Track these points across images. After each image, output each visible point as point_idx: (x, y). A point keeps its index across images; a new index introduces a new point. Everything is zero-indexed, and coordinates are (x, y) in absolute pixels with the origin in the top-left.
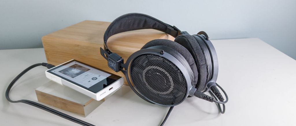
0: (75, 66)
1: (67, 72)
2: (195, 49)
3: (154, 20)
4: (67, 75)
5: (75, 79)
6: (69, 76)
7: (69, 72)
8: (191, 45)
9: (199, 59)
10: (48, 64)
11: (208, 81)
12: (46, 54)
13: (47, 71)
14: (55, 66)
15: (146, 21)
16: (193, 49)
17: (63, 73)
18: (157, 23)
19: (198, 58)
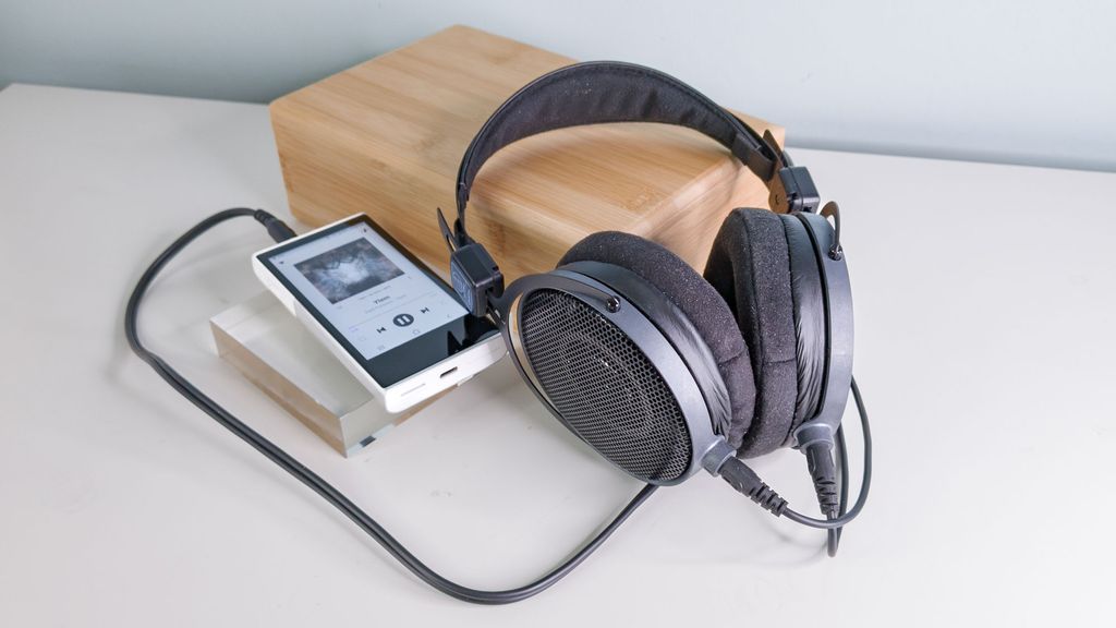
0: (359, 245)
1: (320, 273)
2: (762, 298)
3: (686, 97)
4: (318, 288)
5: (340, 307)
6: (322, 291)
7: (328, 276)
8: (753, 275)
9: (767, 341)
10: (273, 220)
11: (804, 421)
12: (283, 165)
13: (258, 257)
14: (295, 236)
15: (653, 96)
16: (755, 293)
17: (306, 276)
18: (700, 109)
19: (766, 334)
